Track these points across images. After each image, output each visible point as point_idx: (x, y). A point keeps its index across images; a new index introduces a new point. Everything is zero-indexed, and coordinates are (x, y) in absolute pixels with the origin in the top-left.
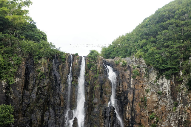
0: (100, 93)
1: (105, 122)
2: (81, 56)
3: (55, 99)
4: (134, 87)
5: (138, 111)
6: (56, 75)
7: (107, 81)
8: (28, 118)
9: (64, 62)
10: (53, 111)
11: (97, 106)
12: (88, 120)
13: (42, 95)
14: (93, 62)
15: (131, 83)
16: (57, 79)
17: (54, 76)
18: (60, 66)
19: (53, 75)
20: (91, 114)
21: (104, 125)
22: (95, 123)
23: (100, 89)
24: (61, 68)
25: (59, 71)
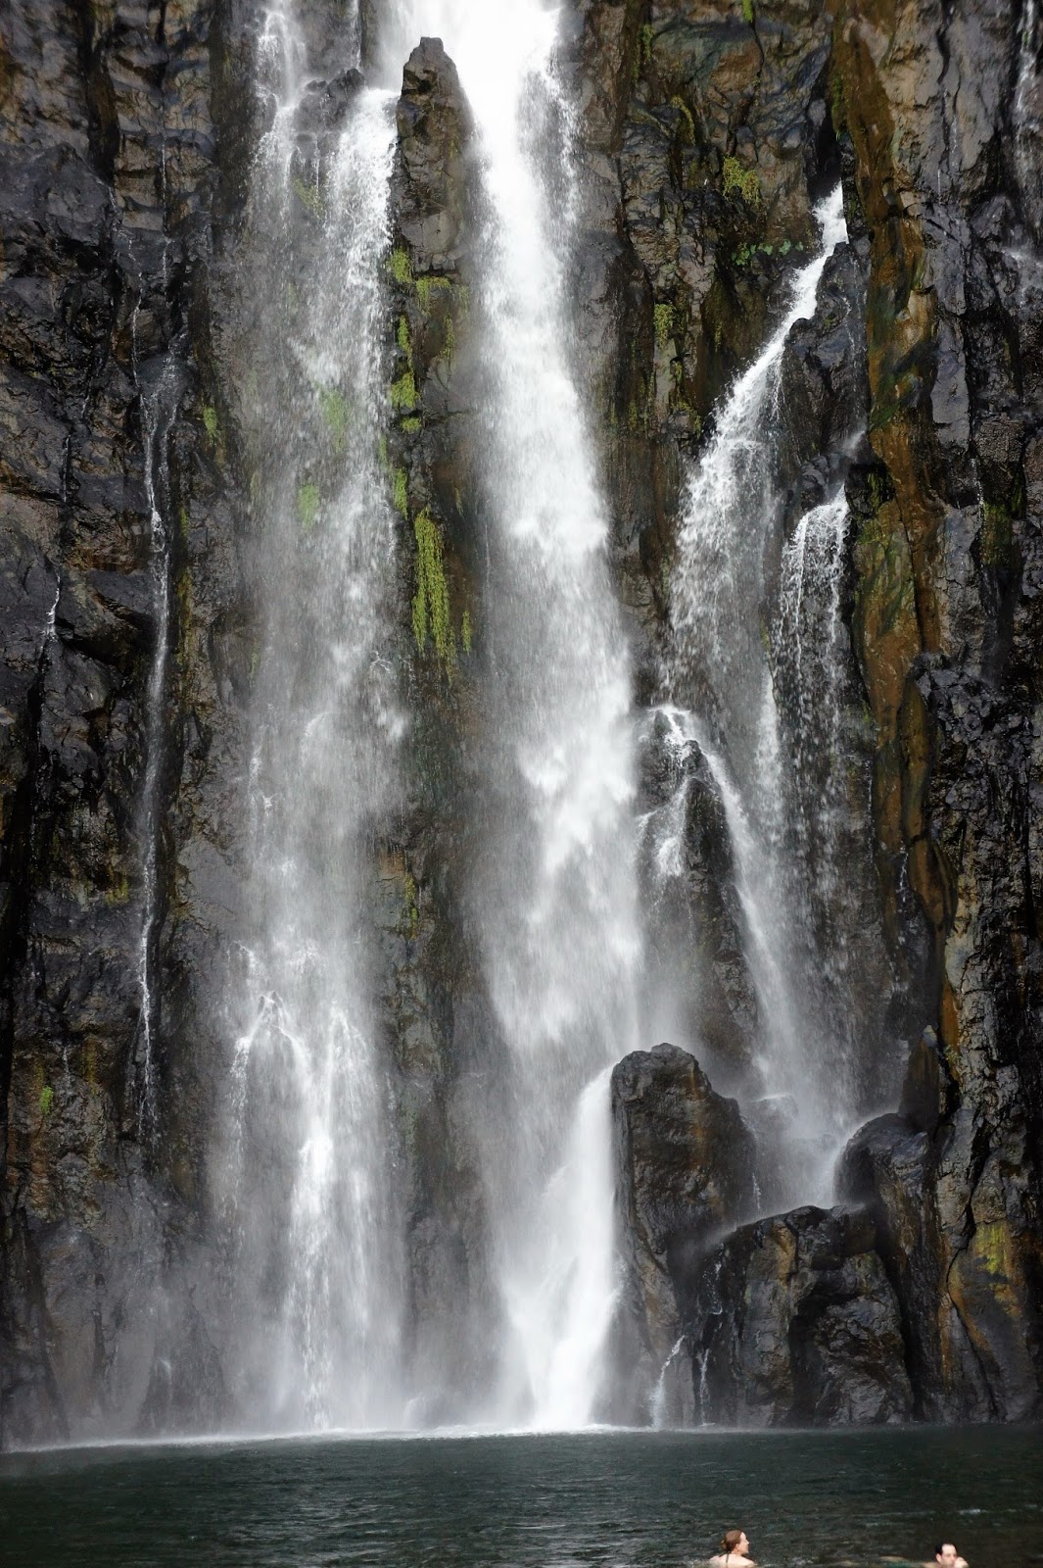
1: (944, 46)
20: (656, 12)
21: (933, 99)
22: (731, 136)
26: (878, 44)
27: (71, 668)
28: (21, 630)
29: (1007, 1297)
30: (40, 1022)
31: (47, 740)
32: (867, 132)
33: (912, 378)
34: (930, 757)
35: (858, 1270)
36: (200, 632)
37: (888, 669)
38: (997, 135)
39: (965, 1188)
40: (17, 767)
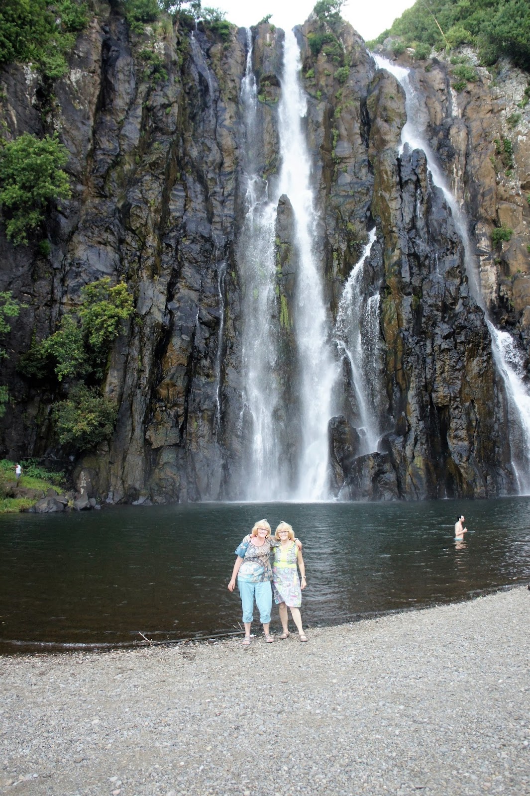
0: (357, 125)
1: (402, 197)
2: (279, 28)
3: (204, 148)
4: (463, 116)
5: (488, 182)
8: (116, 200)
9: (225, 40)
10: (198, 187)
11: (350, 166)
12: (326, 208)
13: (159, 134)
14: (329, 31)
15: (451, 104)
16: (207, 87)
17: (198, 78)
18: (215, 51)
20: (332, 192)
21: (399, 208)
22: (349, 218)
23: (357, 112)
24: (219, 55)
25: (212, 63)
26: (387, 195)
27: (201, 328)
28: (191, 320)
29: (422, 473)
30: (194, 407)
31: (196, 344)
32: (384, 215)
33: (396, 268)
34: (403, 351)
35: (387, 466)
36: (231, 321)
37: (390, 332)
38: (413, 217)
39: (412, 448)
40: (190, 350)
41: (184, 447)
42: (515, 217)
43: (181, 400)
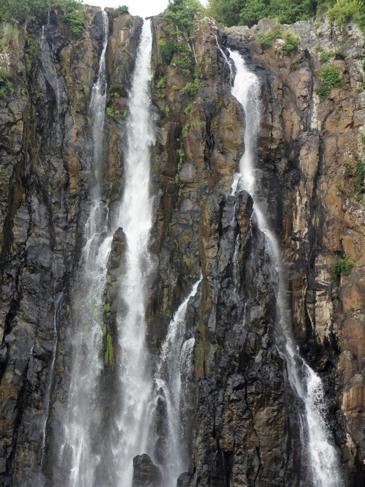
0: (202, 148)
1: (219, 245)
2: (138, 17)
3: (50, 167)
4: (323, 128)
5: (334, 211)
6: (52, 83)
7: (230, 107)
9: (77, 37)
10: (43, 209)
11: (192, 191)
12: (163, 239)
13: (5, 153)
14: (180, 39)
15: (311, 113)
16: (54, 98)
17: (45, 88)
18: (66, 53)
19: (41, 83)
20: (173, 220)
21: (215, 257)
22: (185, 250)
23: (203, 133)
24: (68, 60)
25: (61, 68)
26: (206, 244)
27: (35, 362)
28: (25, 354)
30: (22, 438)
31: (28, 378)
33: (206, 316)
36: (62, 356)
38: (229, 265)
40: (21, 384)
41: (11, 475)
42: (358, 249)
43: (10, 432)
